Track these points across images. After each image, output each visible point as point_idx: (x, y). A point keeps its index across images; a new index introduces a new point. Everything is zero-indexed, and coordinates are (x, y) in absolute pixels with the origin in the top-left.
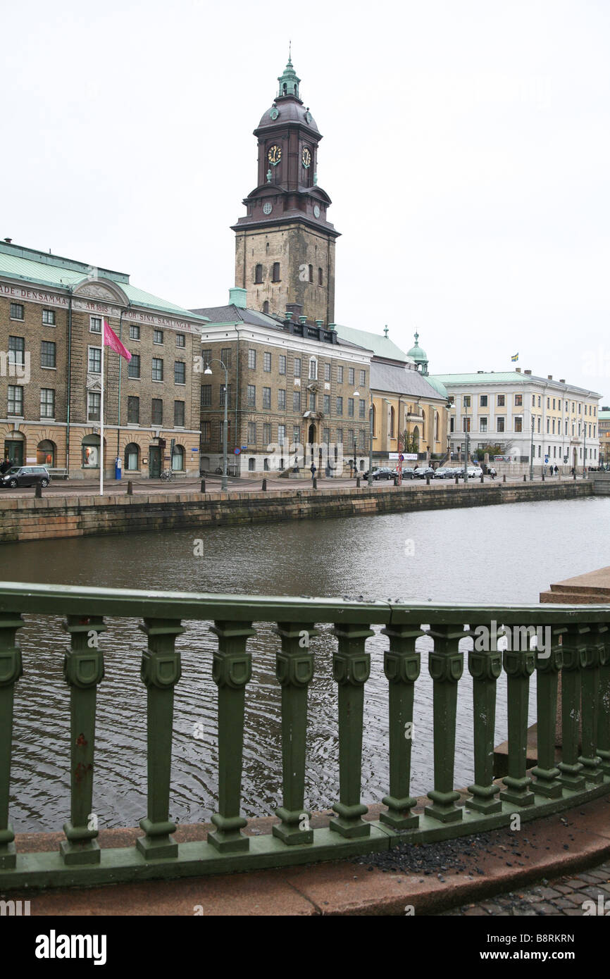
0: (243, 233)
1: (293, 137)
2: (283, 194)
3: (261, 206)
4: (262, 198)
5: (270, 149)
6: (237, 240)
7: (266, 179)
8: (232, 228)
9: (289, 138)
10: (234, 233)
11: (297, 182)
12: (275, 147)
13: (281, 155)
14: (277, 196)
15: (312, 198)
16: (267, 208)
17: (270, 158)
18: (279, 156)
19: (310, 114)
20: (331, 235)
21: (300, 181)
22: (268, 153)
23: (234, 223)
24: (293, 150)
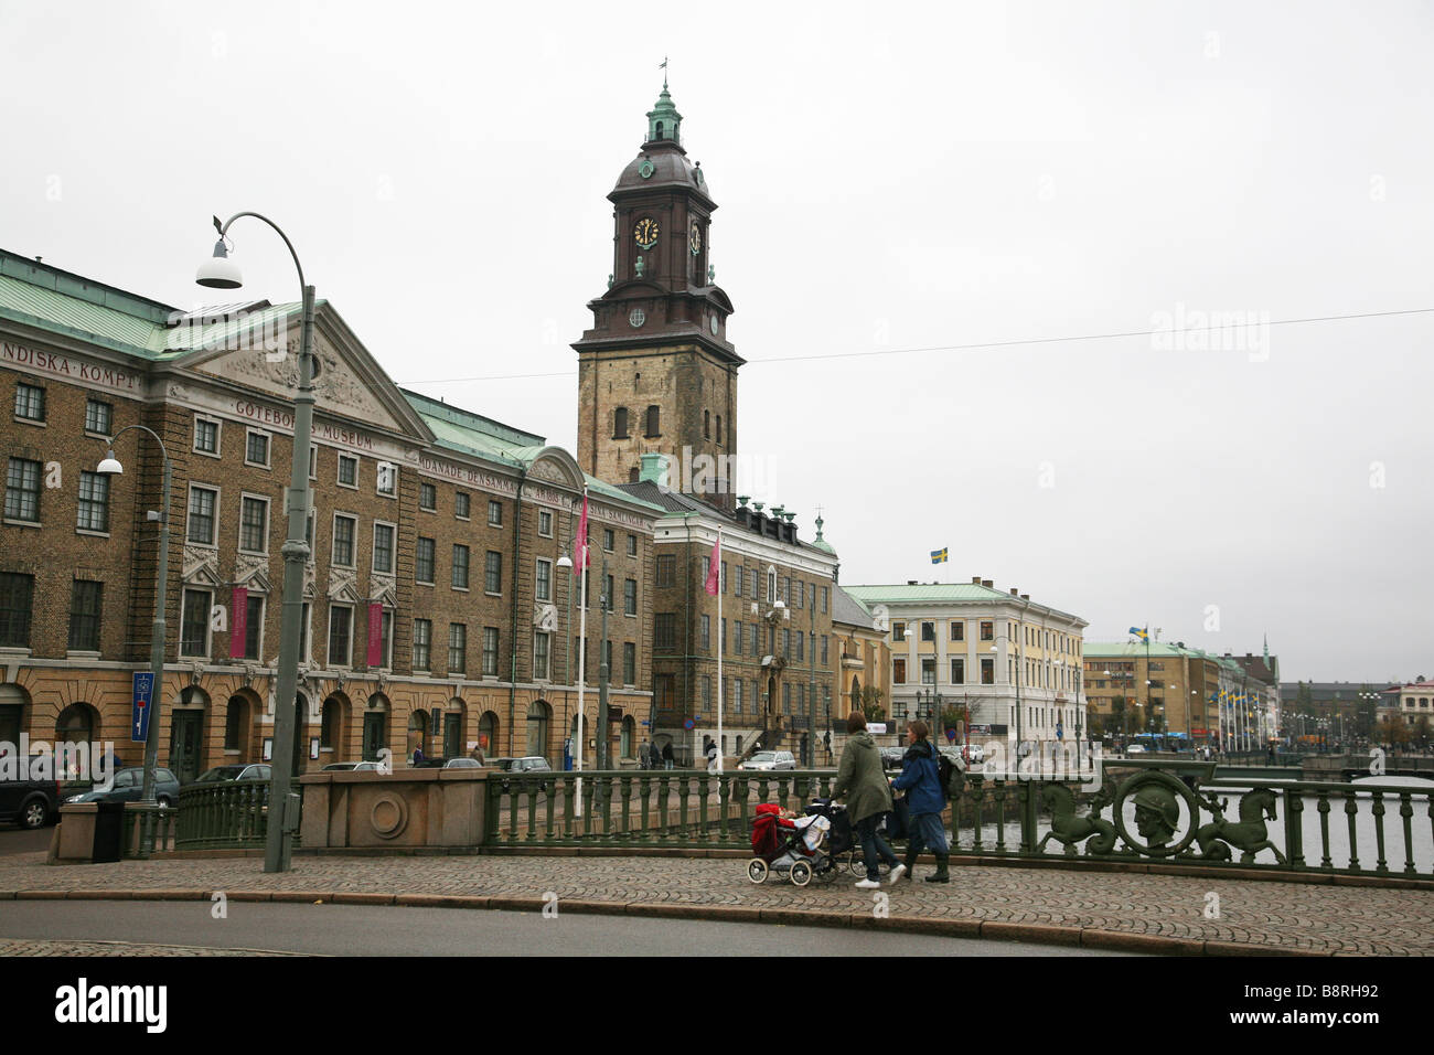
0: (593, 355)
1: (679, 207)
2: (665, 297)
3: (626, 313)
4: (627, 301)
5: (638, 223)
6: (580, 365)
7: (632, 271)
8: (573, 346)
9: (672, 208)
10: (576, 355)
11: (686, 278)
12: (647, 221)
13: (657, 233)
14: (654, 298)
15: (710, 305)
16: (637, 318)
17: (638, 238)
18: (654, 236)
19: (701, 172)
20: (731, 361)
21: (689, 276)
22: (635, 229)
23: (577, 338)
24: (678, 227)
